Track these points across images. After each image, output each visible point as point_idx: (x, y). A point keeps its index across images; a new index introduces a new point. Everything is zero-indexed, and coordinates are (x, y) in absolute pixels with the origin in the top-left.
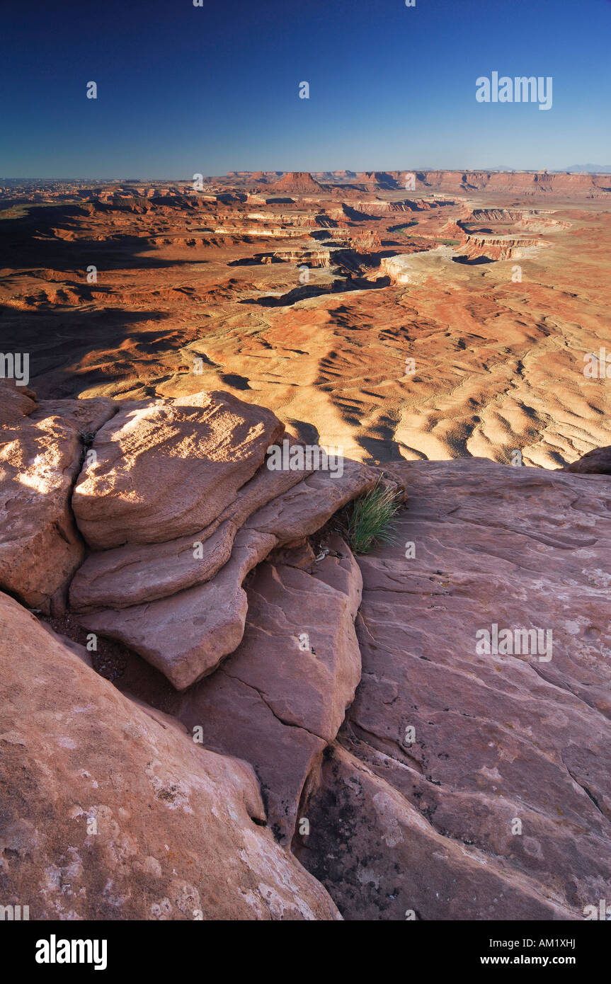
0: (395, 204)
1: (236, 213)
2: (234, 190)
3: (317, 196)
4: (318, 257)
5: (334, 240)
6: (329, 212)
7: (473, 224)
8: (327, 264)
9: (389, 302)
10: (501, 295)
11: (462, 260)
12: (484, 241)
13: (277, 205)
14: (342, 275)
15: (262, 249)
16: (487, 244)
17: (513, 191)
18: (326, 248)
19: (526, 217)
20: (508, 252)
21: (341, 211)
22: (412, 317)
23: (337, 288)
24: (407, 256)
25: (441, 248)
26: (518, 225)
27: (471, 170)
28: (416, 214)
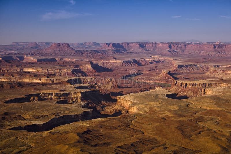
0: (127, 62)
1: (16, 68)
2: (15, 54)
3: (73, 57)
4: (72, 96)
5: (85, 85)
6: (81, 67)
7: (179, 74)
8: (79, 100)
9: (122, 126)
10: (200, 119)
11: (173, 96)
12: (186, 84)
13: (45, 63)
14: (90, 108)
15: (32, 91)
16: (189, 86)
17: (202, 54)
18: (79, 90)
19: (212, 69)
20: (203, 91)
21: (89, 66)
22: (139, 136)
23: (85, 116)
24: (135, 94)
25: (158, 89)
26: (208, 74)
27: (174, 42)
28: (140, 68)
